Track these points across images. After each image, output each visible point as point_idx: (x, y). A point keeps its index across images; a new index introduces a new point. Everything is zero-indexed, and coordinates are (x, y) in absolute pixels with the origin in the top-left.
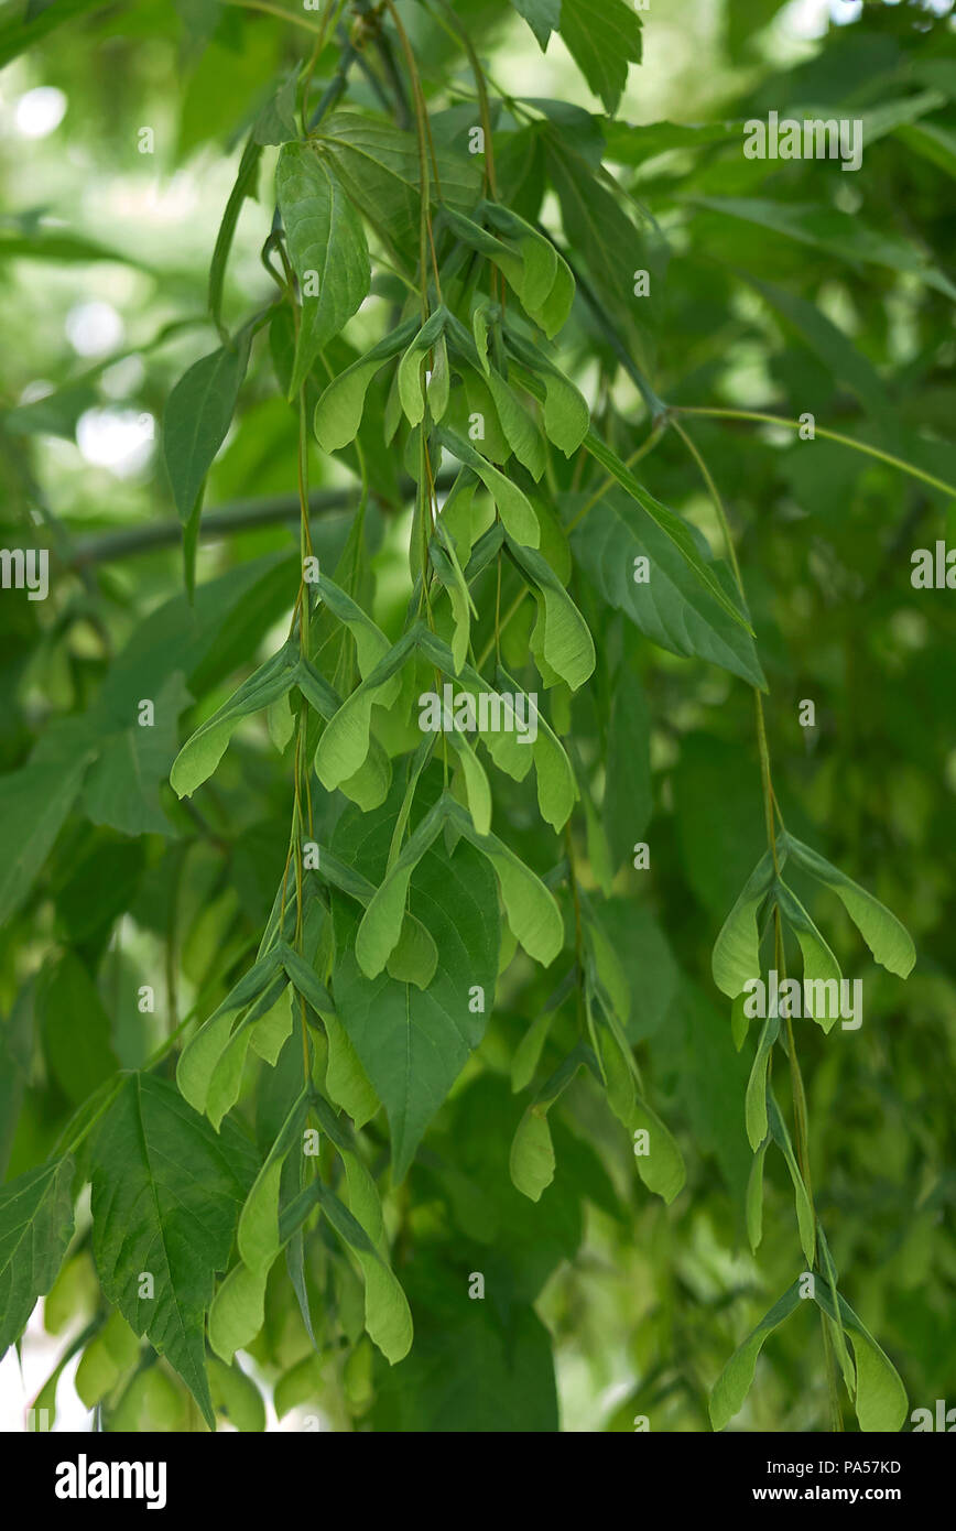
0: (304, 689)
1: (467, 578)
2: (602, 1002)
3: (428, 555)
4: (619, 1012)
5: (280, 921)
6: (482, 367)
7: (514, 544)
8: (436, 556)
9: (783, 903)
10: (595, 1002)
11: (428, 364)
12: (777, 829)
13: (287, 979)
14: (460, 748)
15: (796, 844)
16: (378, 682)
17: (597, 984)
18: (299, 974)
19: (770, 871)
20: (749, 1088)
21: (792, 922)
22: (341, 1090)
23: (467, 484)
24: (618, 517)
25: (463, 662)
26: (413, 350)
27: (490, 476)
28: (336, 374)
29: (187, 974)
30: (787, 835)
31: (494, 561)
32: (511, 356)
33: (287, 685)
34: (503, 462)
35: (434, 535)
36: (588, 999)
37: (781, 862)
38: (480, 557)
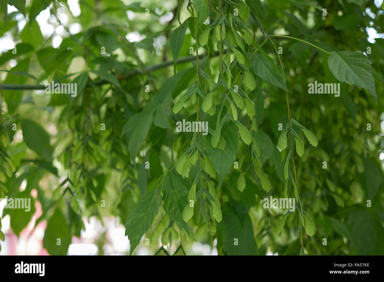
0: (199, 92)
1: (230, 70)
2: (255, 153)
3: (222, 66)
4: (258, 155)
5: (195, 138)
6: (232, 29)
7: (239, 63)
8: (224, 66)
9: (292, 132)
10: (253, 153)
11: (221, 29)
12: (290, 118)
13: (196, 148)
14: (230, 103)
15: (294, 121)
16: (213, 91)
17: (254, 150)
18: (199, 148)
19: (289, 126)
20: (285, 167)
21: (294, 136)
22: (208, 170)
23: (230, 51)
24: (258, 57)
25: (230, 86)
26: (218, 26)
27: (234, 50)
28: (203, 31)
29: (175, 151)
30: (293, 119)
31: (235, 67)
32: (237, 26)
33: (195, 92)
34: (236, 47)
35: (223, 62)
36: (252, 153)
37: (291, 124)
38: (232, 66)
